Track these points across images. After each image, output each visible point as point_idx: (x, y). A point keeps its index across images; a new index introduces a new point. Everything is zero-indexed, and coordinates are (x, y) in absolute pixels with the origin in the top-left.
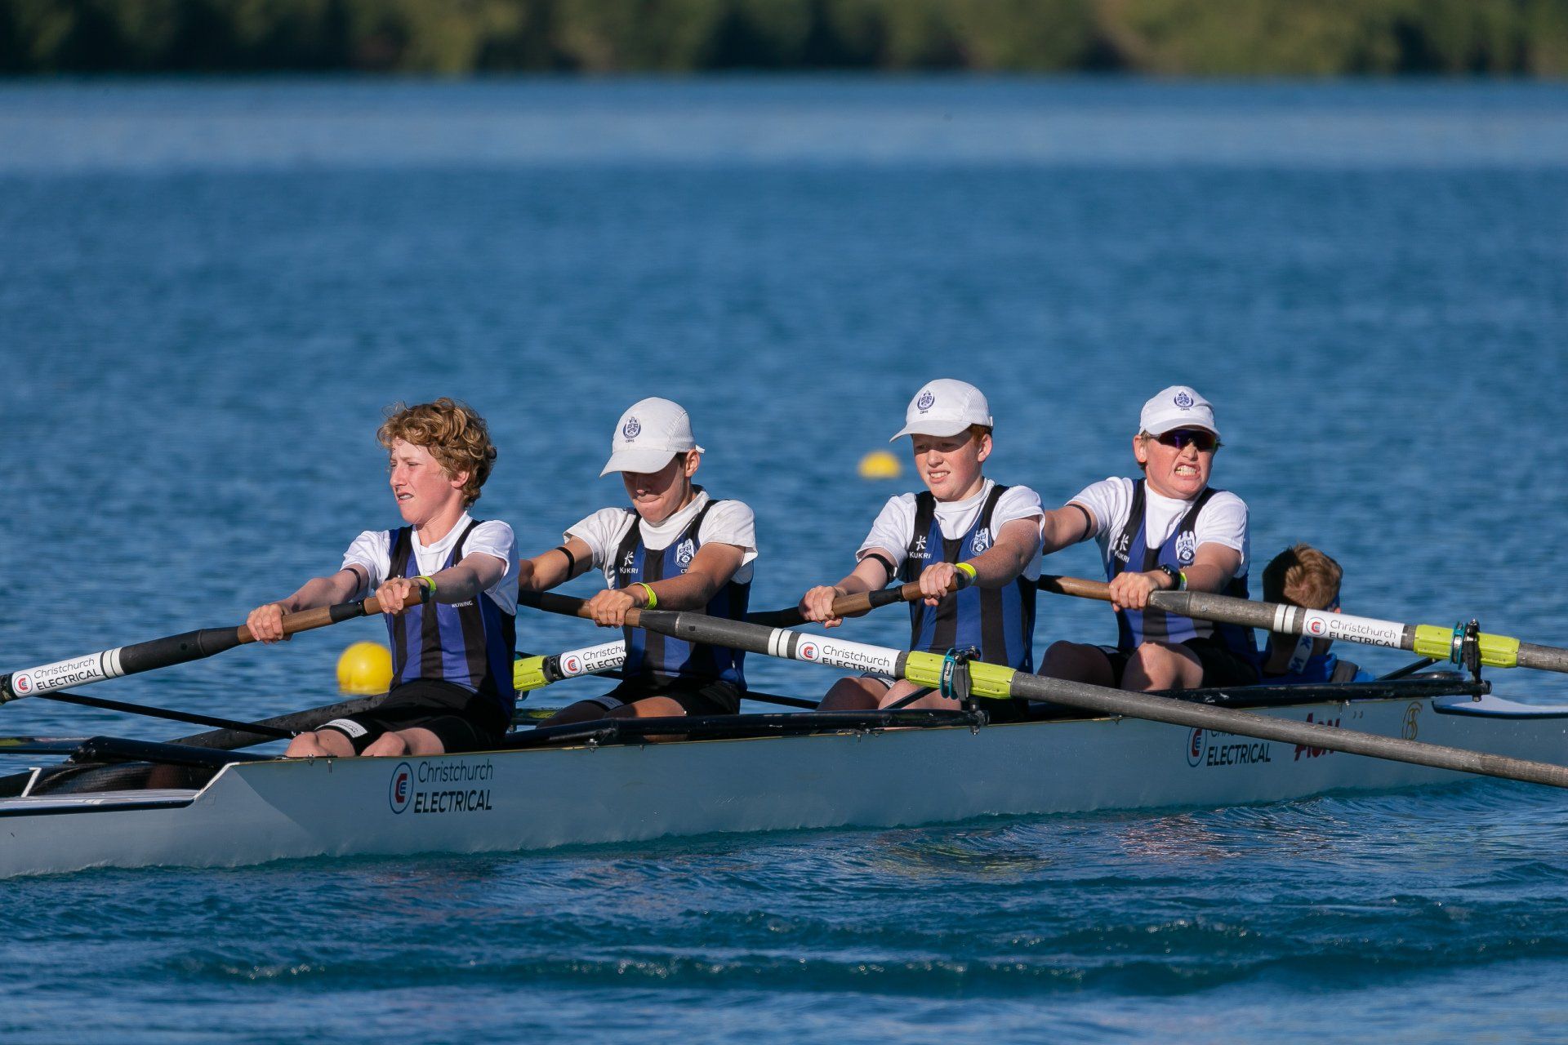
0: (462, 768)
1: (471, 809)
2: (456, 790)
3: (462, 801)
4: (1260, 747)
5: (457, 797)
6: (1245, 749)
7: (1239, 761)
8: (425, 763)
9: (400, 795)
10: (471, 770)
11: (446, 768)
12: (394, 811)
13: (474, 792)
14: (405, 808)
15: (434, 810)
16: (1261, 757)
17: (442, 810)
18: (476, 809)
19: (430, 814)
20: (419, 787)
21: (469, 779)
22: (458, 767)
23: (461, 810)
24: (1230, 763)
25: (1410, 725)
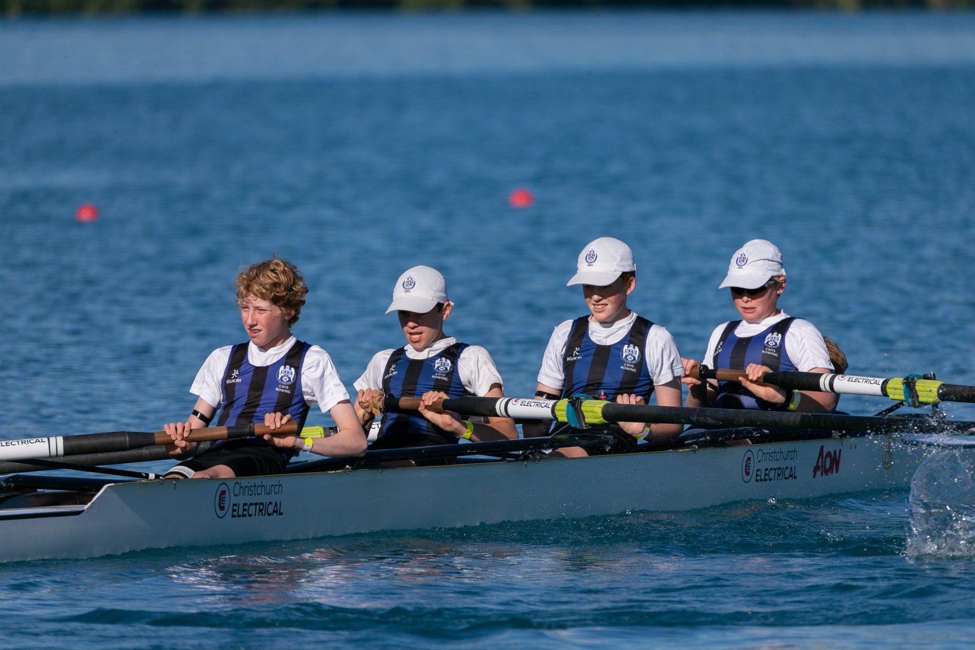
0: (262, 486)
1: (269, 515)
2: (259, 501)
3: (262, 510)
4: (790, 469)
5: (260, 507)
6: (780, 471)
7: (776, 479)
8: (237, 483)
9: (222, 505)
10: (268, 488)
11: (252, 486)
12: (218, 516)
13: (271, 503)
14: (225, 515)
15: (244, 516)
16: (791, 476)
17: (250, 516)
18: (272, 515)
19: (242, 518)
20: (234, 500)
21: (267, 494)
22: (259, 486)
23: (262, 515)
24: (770, 480)
25: (888, 453)
